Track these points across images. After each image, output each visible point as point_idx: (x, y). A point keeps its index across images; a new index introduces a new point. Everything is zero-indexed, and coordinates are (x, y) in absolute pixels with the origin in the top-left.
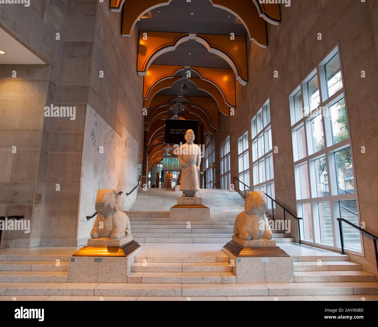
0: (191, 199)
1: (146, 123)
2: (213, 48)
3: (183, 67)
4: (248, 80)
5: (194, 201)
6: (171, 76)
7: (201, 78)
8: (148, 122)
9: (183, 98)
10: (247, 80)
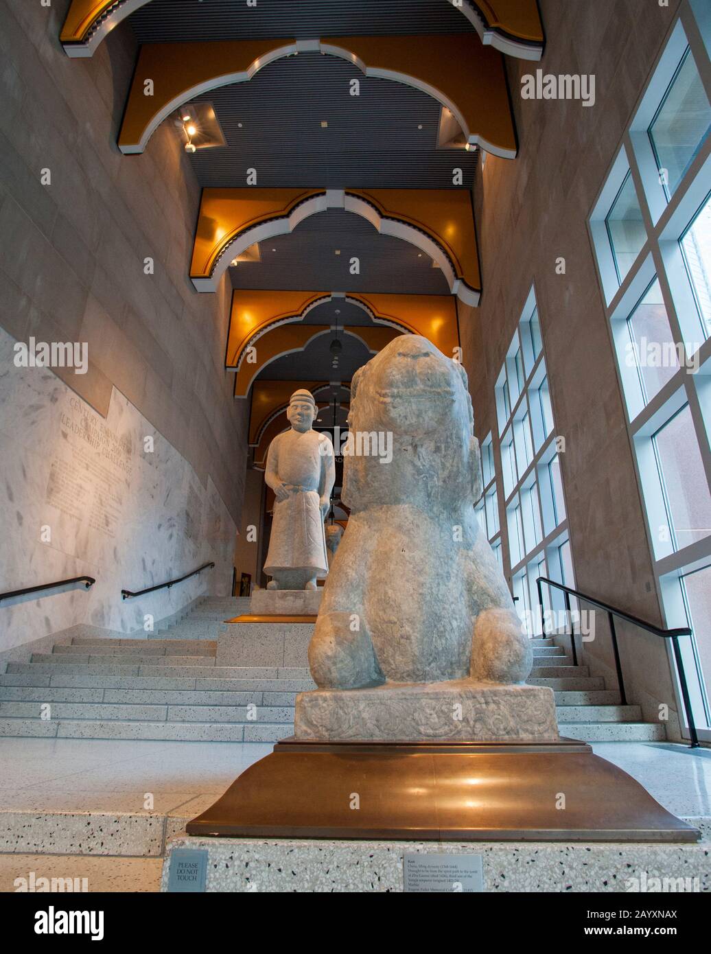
0: (296, 597)
1: (250, 445)
2: (387, 218)
3: (328, 294)
4: (482, 289)
5: (304, 601)
6: (297, 316)
7: (372, 317)
8: (257, 443)
9: (342, 388)
10: (479, 288)
